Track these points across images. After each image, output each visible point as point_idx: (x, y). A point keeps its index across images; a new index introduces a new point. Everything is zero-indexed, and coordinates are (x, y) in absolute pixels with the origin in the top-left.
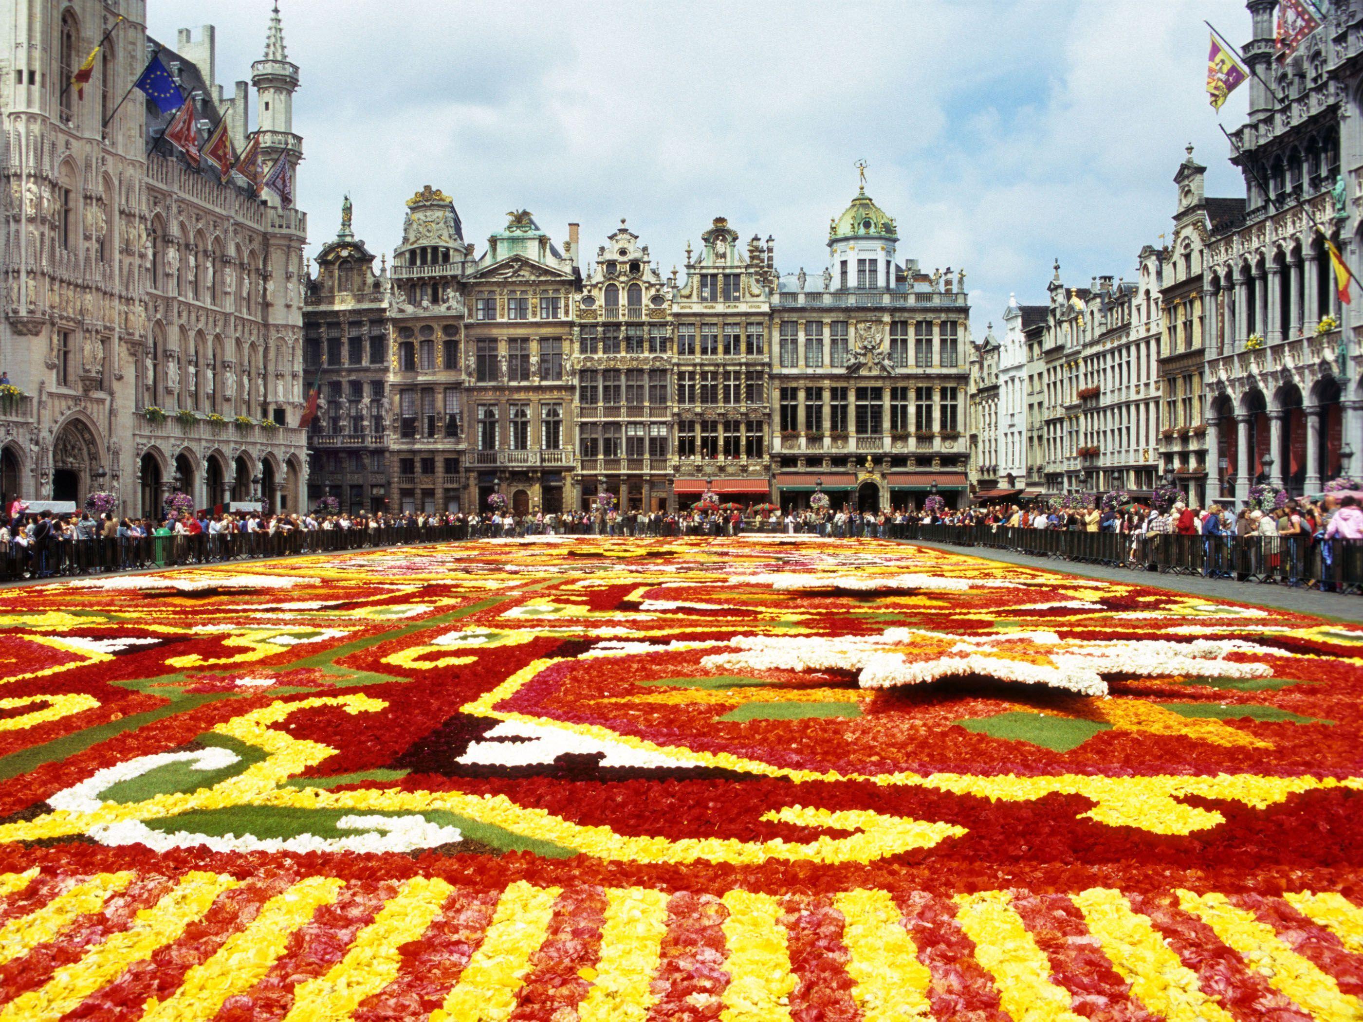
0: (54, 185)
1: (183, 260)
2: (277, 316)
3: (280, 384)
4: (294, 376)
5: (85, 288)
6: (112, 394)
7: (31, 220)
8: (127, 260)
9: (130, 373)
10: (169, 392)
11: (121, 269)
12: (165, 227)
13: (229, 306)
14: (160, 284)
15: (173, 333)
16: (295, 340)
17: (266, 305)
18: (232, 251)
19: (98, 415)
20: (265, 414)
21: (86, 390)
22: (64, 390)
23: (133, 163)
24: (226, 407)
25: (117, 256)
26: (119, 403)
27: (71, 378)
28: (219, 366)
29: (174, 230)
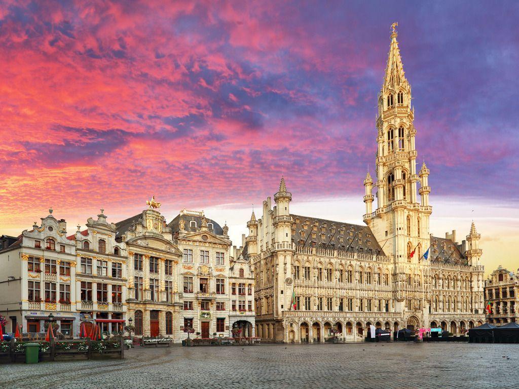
0: (406, 274)
1: (444, 282)
2: (475, 290)
3: (476, 304)
4: (481, 302)
5: (415, 291)
6: (422, 311)
7: (400, 281)
8: (426, 285)
9: (428, 306)
10: (440, 309)
11: (424, 287)
12: (438, 276)
13: (459, 289)
14: (437, 287)
15: (441, 297)
16: (481, 294)
17: (472, 288)
18: (460, 278)
19: (419, 315)
20: (472, 311)
21: (415, 310)
22: (409, 311)
23: (427, 266)
24: (458, 311)
25: (423, 284)
26: (424, 312)
27: (412, 308)
28: (456, 302)
29: (441, 276)
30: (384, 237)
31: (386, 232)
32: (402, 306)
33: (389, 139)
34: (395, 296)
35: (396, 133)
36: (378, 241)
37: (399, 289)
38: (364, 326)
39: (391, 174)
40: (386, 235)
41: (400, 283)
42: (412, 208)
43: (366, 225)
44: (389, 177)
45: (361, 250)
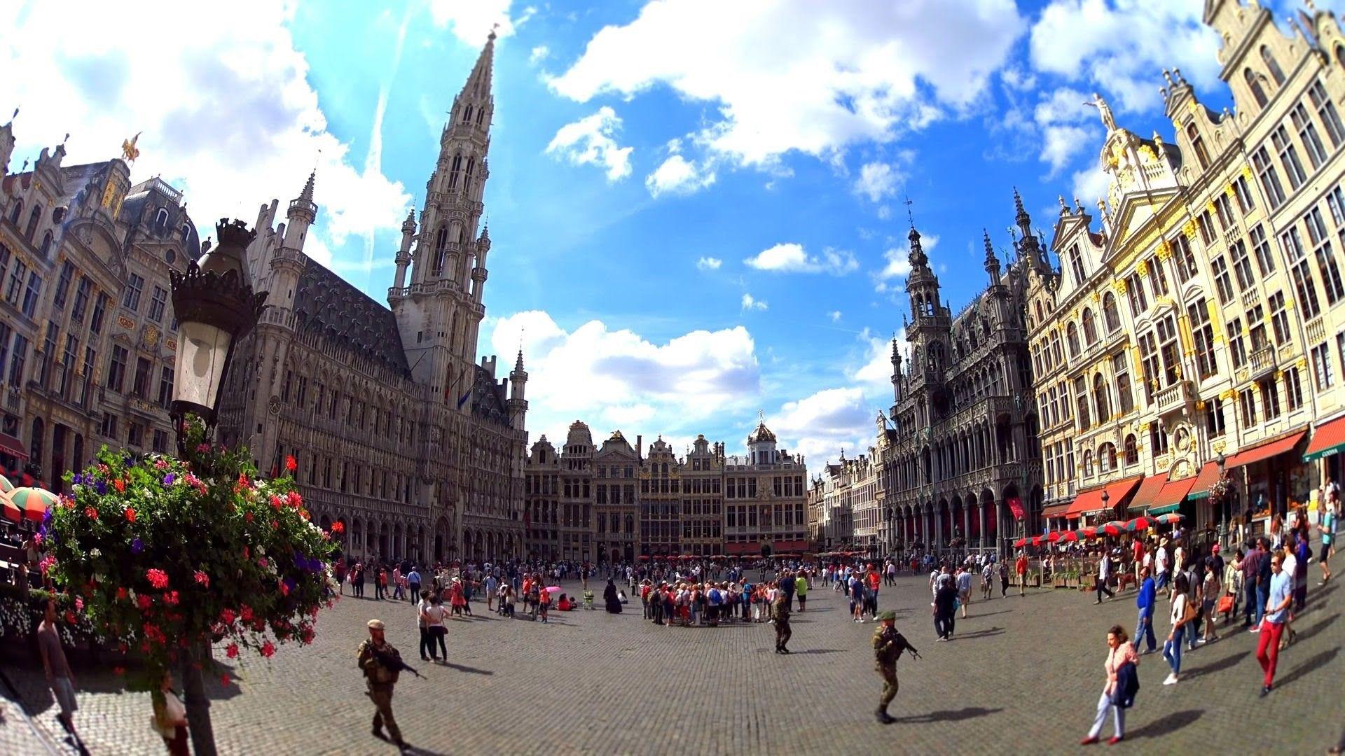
0: (441, 428)
1: (481, 453)
2: (515, 475)
3: (516, 502)
4: (521, 499)
5: (449, 467)
6: (455, 507)
7: (431, 441)
8: (462, 455)
9: (462, 499)
10: (474, 505)
11: (460, 458)
12: (475, 439)
13: (497, 470)
15: (476, 482)
16: (523, 485)
17: (511, 470)
18: (499, 448)
19: (451, 515)
21: (447, 505)
22: (439, 505)
23: (467, 417)
25: (459, 454)
26: (457, 510)
27: (442, 500)
28: (493, 495)
29: (478, 441)
30: (415, 344)
31: (420, 333)
32: (430, 494)
33: (453, 169)
34: (420, 469)
35: (464, 164)
36: (405, 347)
37: (428, 456)
38: (378, 531)
39: (444, 227)
40: (419, 340)
41: (431, 444)
42: (462, 300)
43: (390, 309)
44: (440, 232)
45: (357, 349)
